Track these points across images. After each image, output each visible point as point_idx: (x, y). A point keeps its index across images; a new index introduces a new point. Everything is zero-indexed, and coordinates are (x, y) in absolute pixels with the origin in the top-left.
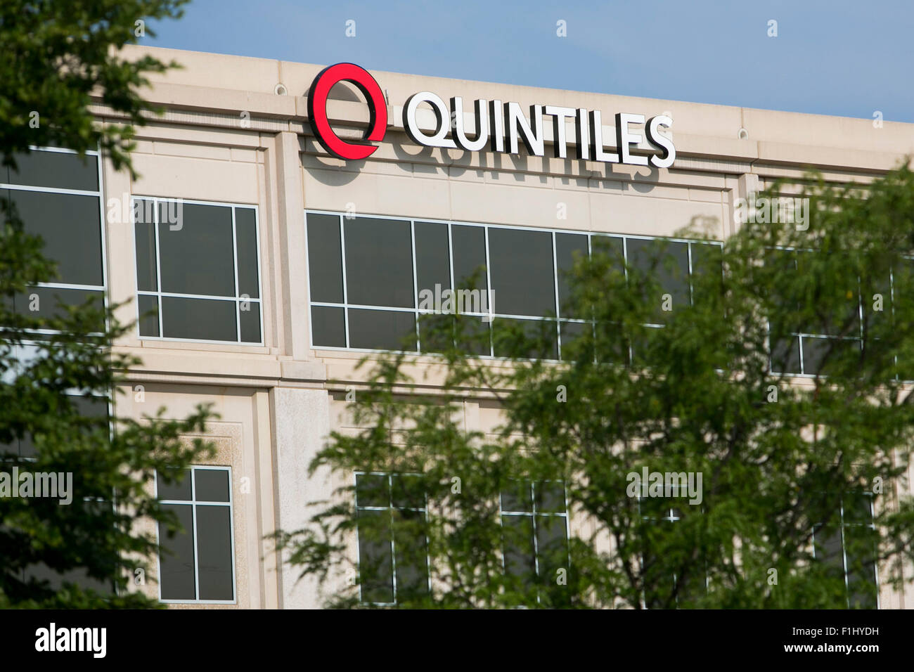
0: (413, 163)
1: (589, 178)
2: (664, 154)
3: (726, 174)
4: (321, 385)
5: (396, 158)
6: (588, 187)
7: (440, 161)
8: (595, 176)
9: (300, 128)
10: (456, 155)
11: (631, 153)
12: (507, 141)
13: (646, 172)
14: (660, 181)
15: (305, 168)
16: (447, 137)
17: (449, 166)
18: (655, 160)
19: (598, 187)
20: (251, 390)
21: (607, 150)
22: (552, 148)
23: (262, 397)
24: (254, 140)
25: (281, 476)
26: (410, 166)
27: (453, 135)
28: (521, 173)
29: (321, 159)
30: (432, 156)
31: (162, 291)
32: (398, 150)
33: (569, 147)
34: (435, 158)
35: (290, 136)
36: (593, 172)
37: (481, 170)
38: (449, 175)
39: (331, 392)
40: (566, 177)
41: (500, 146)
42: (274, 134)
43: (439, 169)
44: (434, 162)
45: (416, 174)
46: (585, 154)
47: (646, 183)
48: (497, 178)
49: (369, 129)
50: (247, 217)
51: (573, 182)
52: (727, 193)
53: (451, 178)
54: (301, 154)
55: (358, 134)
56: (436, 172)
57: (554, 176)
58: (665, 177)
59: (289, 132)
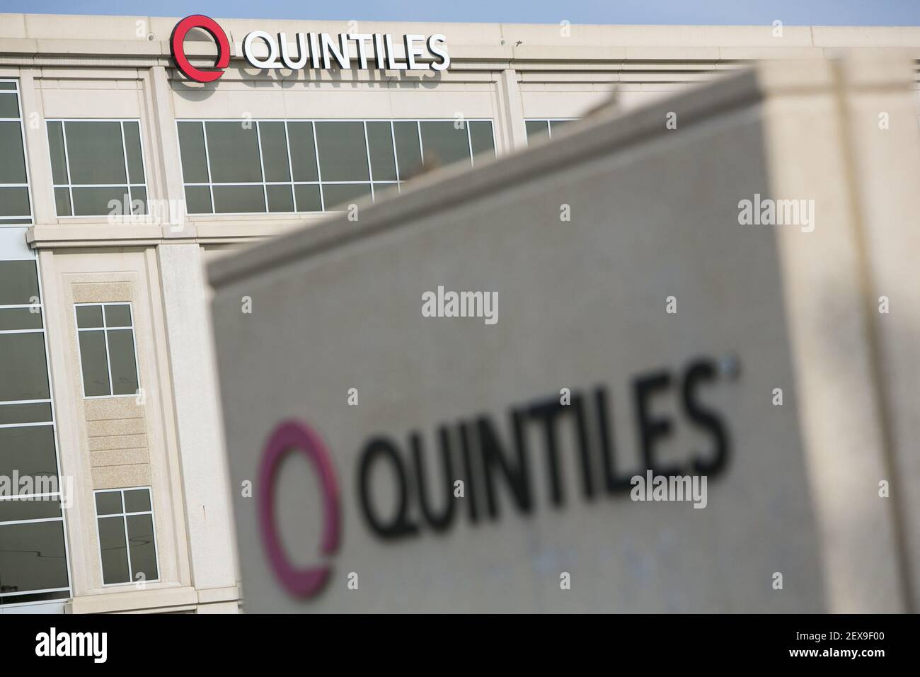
0: (255, 81)
1: (389, 82)
2: (441, 61)
3: (492, 71)
4: (194, 241)
5: (241, 78)
6: (388, 87)
7: (275, 77)
8: (392, 79)
9: (166, 63)
10: (286, 73)
11: (416, 62)
13: (431, 74)
14: (442, 80)
15: (174, 90)
16: (276, 61)
17: (283, 81)
18: (435, 65)
19: (396, 87)
20: (142, 248)
21: (397, 61)
23: (151, 252)
24: (133, 74)
25: (167, 306)
26: (253, 83)
27: (281, 60)
28: (336, 82)
29: (185, 83)
30: (269, 75)
31: (72, 184)
32: (242, 72)
33: (369, 61)
34: (270, 77)
35: (160, 71)
36: (391, 77)
37: (307, 82)
38: (283, 87)
39: (201, 245)
40: (371, 82)
41: (316, 64)
42: (148, 68)
43: (275, 84)
44: (270, 79)
45: (257, 88)
46: (381, 65)
47: (432, 82)
48: (319, 87)
49: (217, 59)
50: (133, 127)
51: (377, 85)
52: (493, 84)
53: (284, 89)
54: (170, 81)
55: (211, 64)
56: (273, 86)
57: (362, 82)
58: (446, 76)
59: (158, 66)
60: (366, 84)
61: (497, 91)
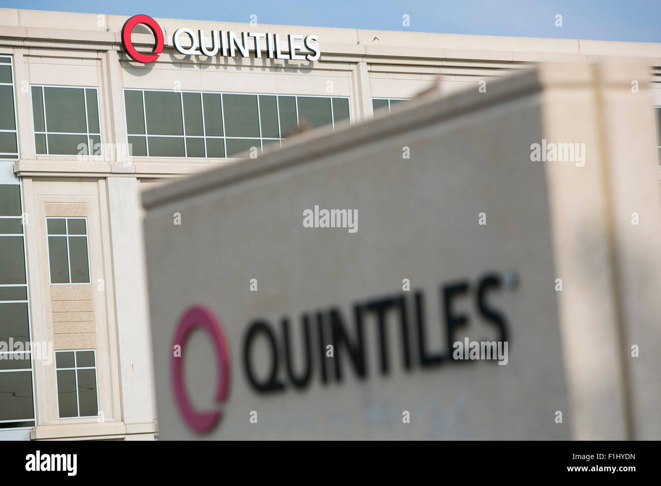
0: (181, 63)
1: (276, 67)
2: (314, 54)
3: (350, 63)
4: (133, 175)
5: (171, 61)
6: (276, 71)
7: (195, 61)
8: (279, 66)
9: (118, 48)
10: (203, 58)
11: (296, 54)
12: (229, 51)
13: (307, 63)
14: (314, 68)
15: (123, 68)
16: (197, 50)
17: (200, 64)
18: (309, 57)
19: (281, 72)
20: (96, 179)
21: (283, 53)
22: (254, 53)
23: (102, 182)
24: (94, 55)
25: (112, 222)
26: (179, 64)
27: (200, 49)
28: (239, 66)
29: (130, 63)
30: (191, 59)
31: (48, 132)
32: (172, 57)
33: (263, 52)
34: (192, 61)
35: (113, 54)
36: (278, 64)
37: (218, 65)
38: (200, 68)
39: (138, 178)
40: (264, 67)
41: (225, 53)
42: (105, 51)
43: (195, 66)
44: (191, 62)
45: (182, 69)
46: (271, 55)
47: (307, 69)
48: (226, 69)
49: (155, 47)
50: (93, 93)
51: (268, 70)
52: (350, 72)
53: (202, 70)
54: (120, 61)
55: (150, 50)
56: (194, 68)
57: (257, 67)
58: (317, 65)
59: (112, 50)
60: (260, 69)
61: (353, 77)
